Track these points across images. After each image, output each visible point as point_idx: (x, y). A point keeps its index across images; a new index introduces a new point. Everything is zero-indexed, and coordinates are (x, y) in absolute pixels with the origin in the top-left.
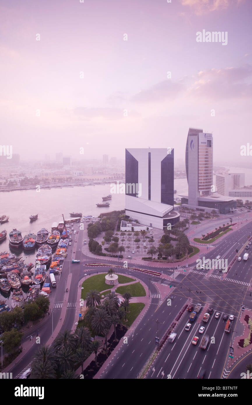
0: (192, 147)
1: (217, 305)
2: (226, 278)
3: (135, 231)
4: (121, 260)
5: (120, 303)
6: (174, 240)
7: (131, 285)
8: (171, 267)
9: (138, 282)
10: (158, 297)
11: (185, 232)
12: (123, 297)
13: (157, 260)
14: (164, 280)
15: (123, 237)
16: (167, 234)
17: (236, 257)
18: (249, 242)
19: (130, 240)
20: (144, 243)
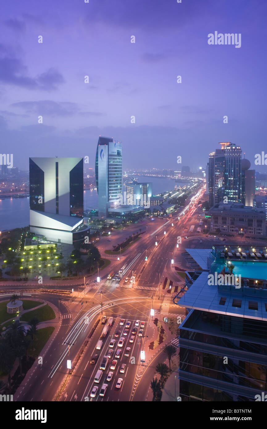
0: (102, 156)
1: (129, 314)
2: (137, 286)
3: (41, 249)
4: (26, 283)
5: (25, 332)
6: (86, 254)
7: (38, 309)
8: (82, 283)
9: (46, 304)
10: (69, 317)
11: (95, 245)
12: (30, 324)
13: (67, 278)
14: (75, 298)
15: (28, 257)
16: (77, 249)
17: (145, 265)
18: (157, 249)
19: (35, 260)
20: (53, 261)
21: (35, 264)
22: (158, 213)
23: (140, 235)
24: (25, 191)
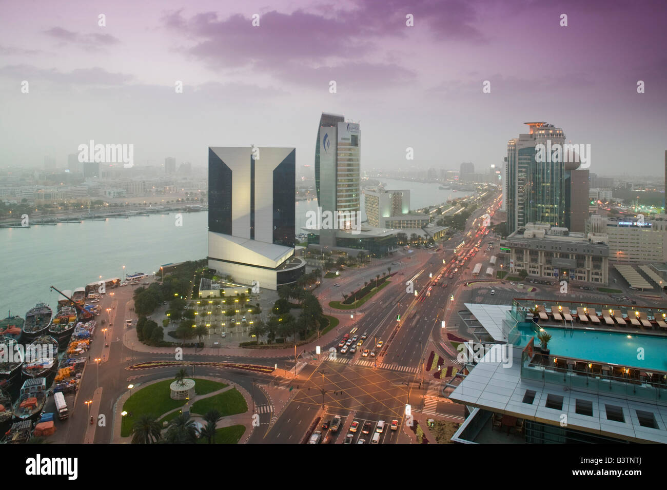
0: (326, 145)
1: (367, 411)
2: (382, 364)
3: (226, 297)
4: (201, 350)
5: (198, 431)
6: (297, 307)
7: (220, 395)
8: (291, 355)
9: (233, 387)
10: (269, 411)
11: (314, 293)
12: (206, 420)
13: (266, 346)
14: (280, 379)
15: (205, 310)
16: (284, 299)
17: (396, 328)
18: (416, 301)
19: (216, 313)
20: (244, 317)
21: (216, 320)
22: (419, 242)
23: (388, 278)
24: (202, 201)
